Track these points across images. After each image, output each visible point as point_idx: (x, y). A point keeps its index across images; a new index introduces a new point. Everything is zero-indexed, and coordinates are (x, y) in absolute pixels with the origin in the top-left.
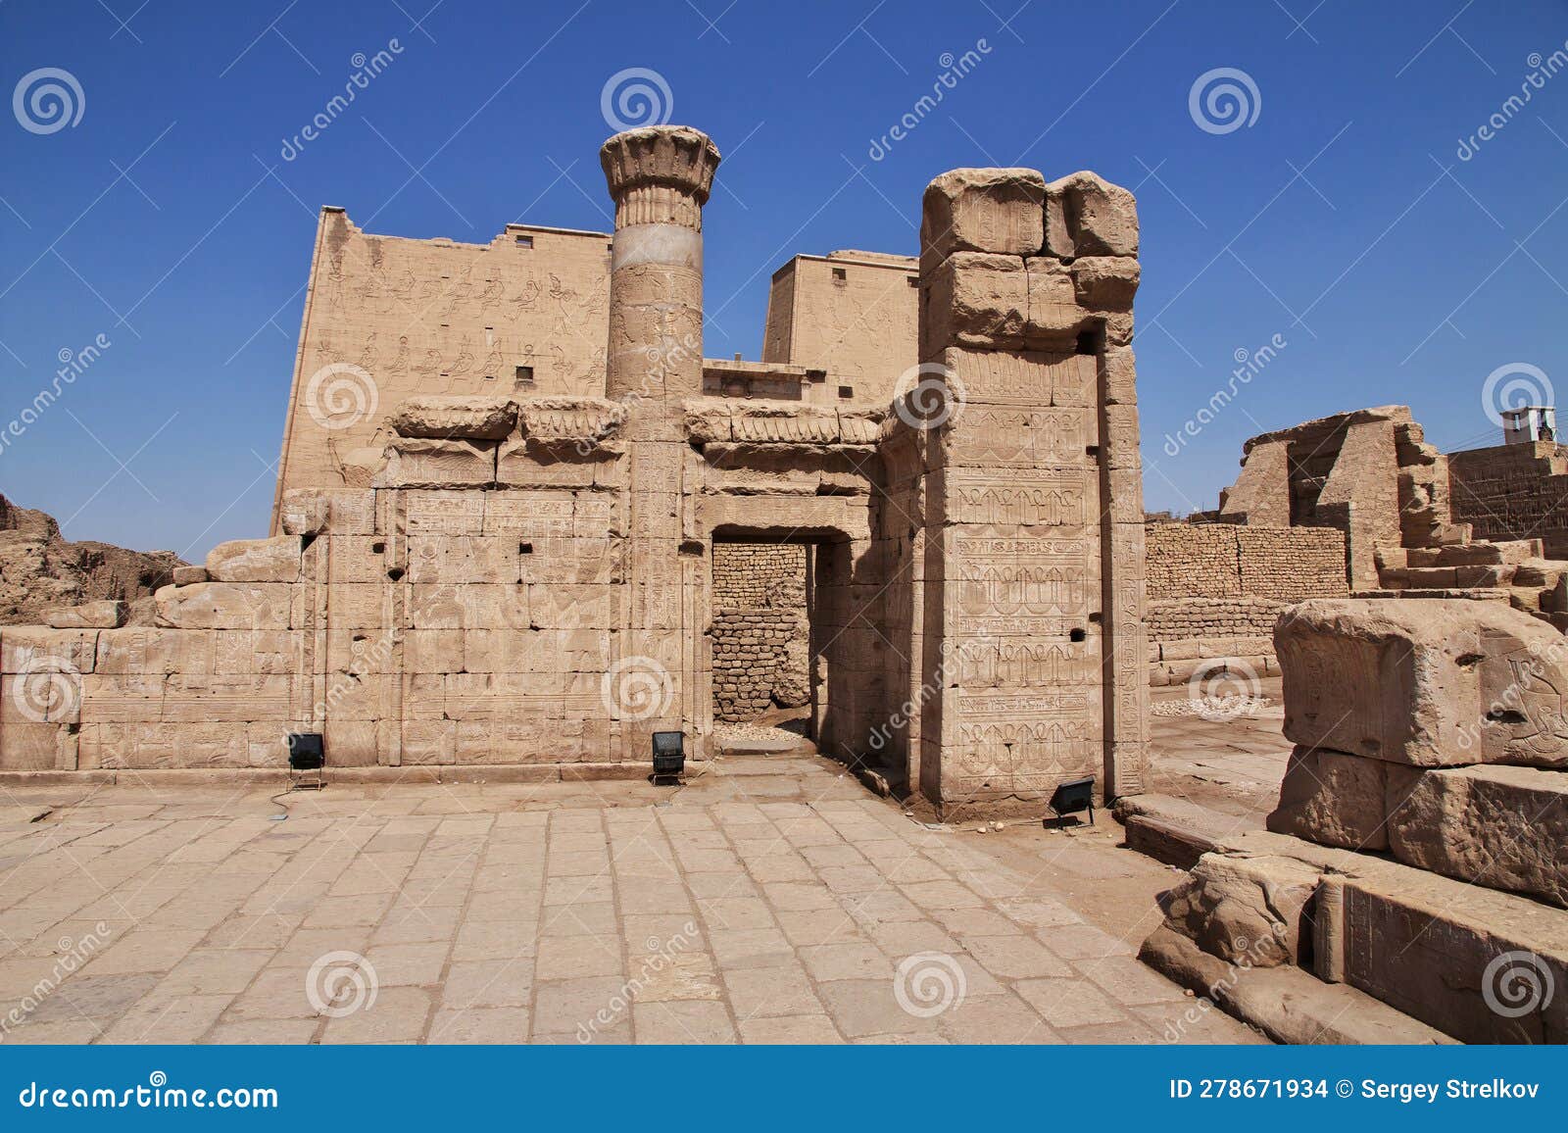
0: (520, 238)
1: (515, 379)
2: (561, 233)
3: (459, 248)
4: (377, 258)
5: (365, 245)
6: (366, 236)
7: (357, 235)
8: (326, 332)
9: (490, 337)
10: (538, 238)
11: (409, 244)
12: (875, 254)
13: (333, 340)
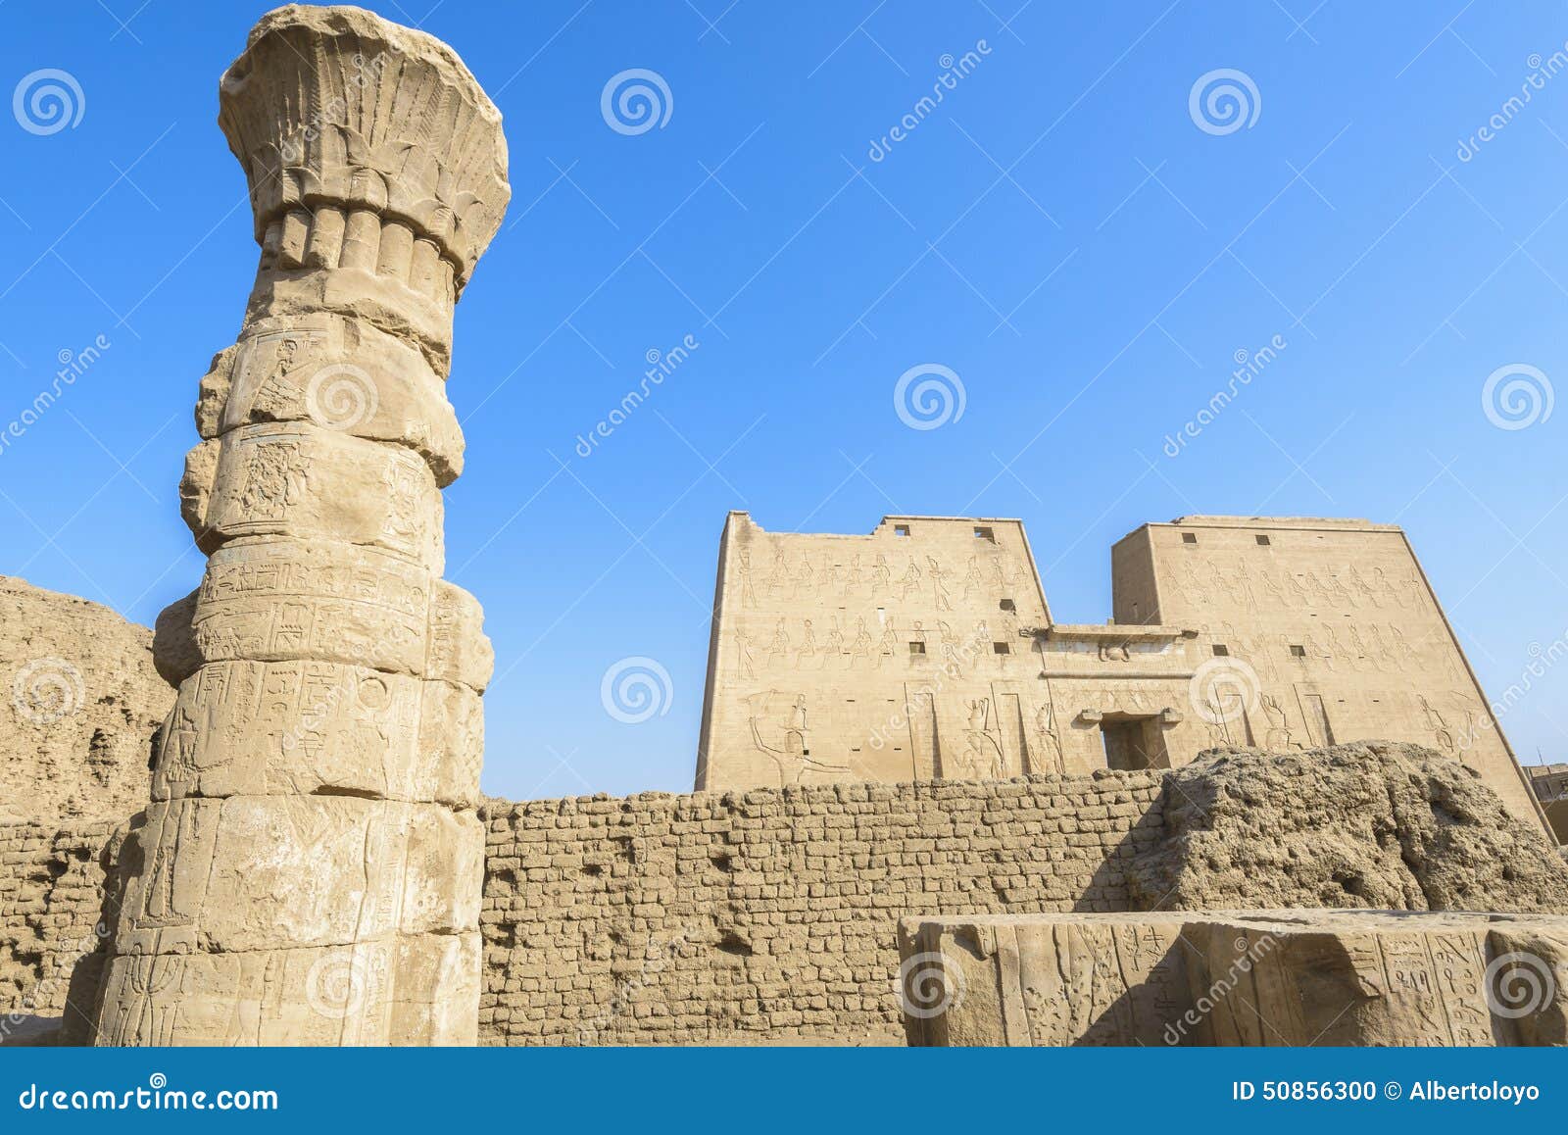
0: (897, 527)
1: (909, 654)
2: (932, 519)
3: (847, 539)
4: (779, 554)
5: (768, 543)
6: (768, 534)
7: (760, 534)
8: (740, 620)
9: (882, 616)
10: (913, 525)
11: (805, 540)
12: (1219, 517)
13: (747, 626)
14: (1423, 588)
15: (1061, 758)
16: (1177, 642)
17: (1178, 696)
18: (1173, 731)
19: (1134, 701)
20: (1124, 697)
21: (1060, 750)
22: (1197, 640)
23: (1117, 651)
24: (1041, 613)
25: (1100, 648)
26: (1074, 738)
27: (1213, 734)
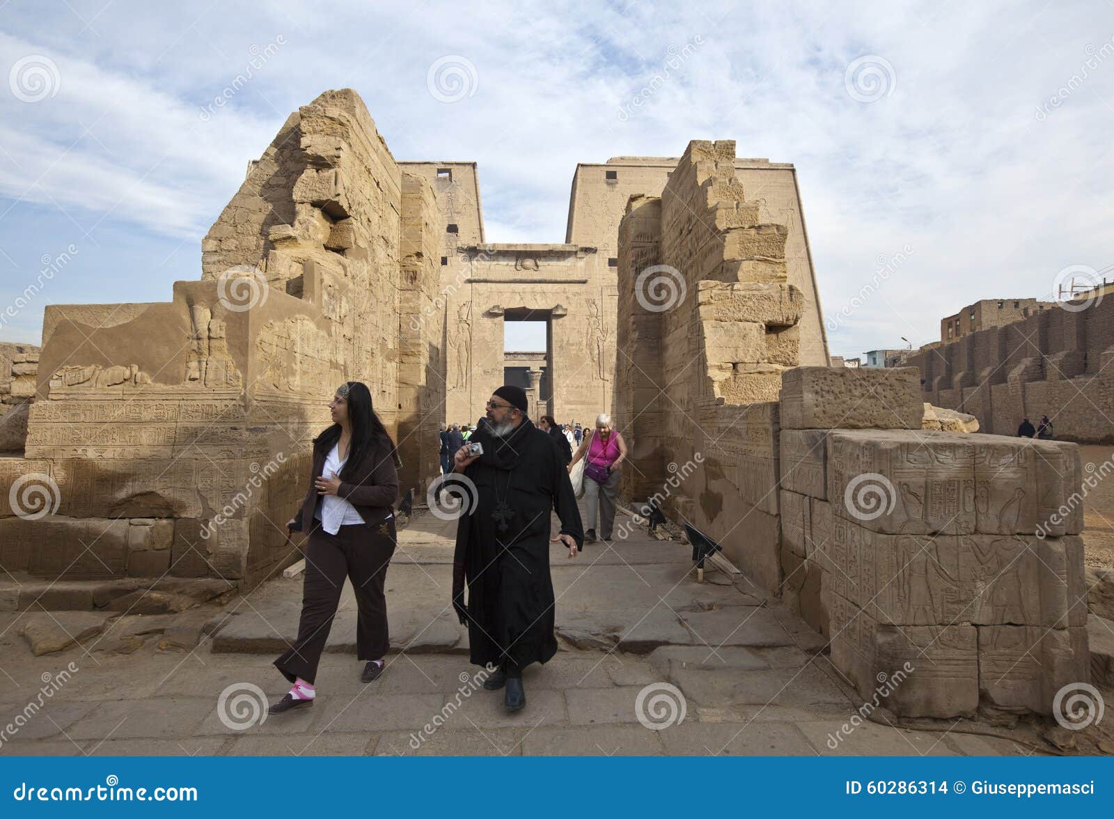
14: (797, 215)
15: (471, 340)
16: (579, 256)
17: (571, 296)
18: (560, 321)
19: (535, 299)
20: (528, 297)
21: (470, 334)
22: (596, 255)
23: (529, 263)
24: (478, 235)
25: (517, 260)
26: (484, 325)
27: (592, 322)
